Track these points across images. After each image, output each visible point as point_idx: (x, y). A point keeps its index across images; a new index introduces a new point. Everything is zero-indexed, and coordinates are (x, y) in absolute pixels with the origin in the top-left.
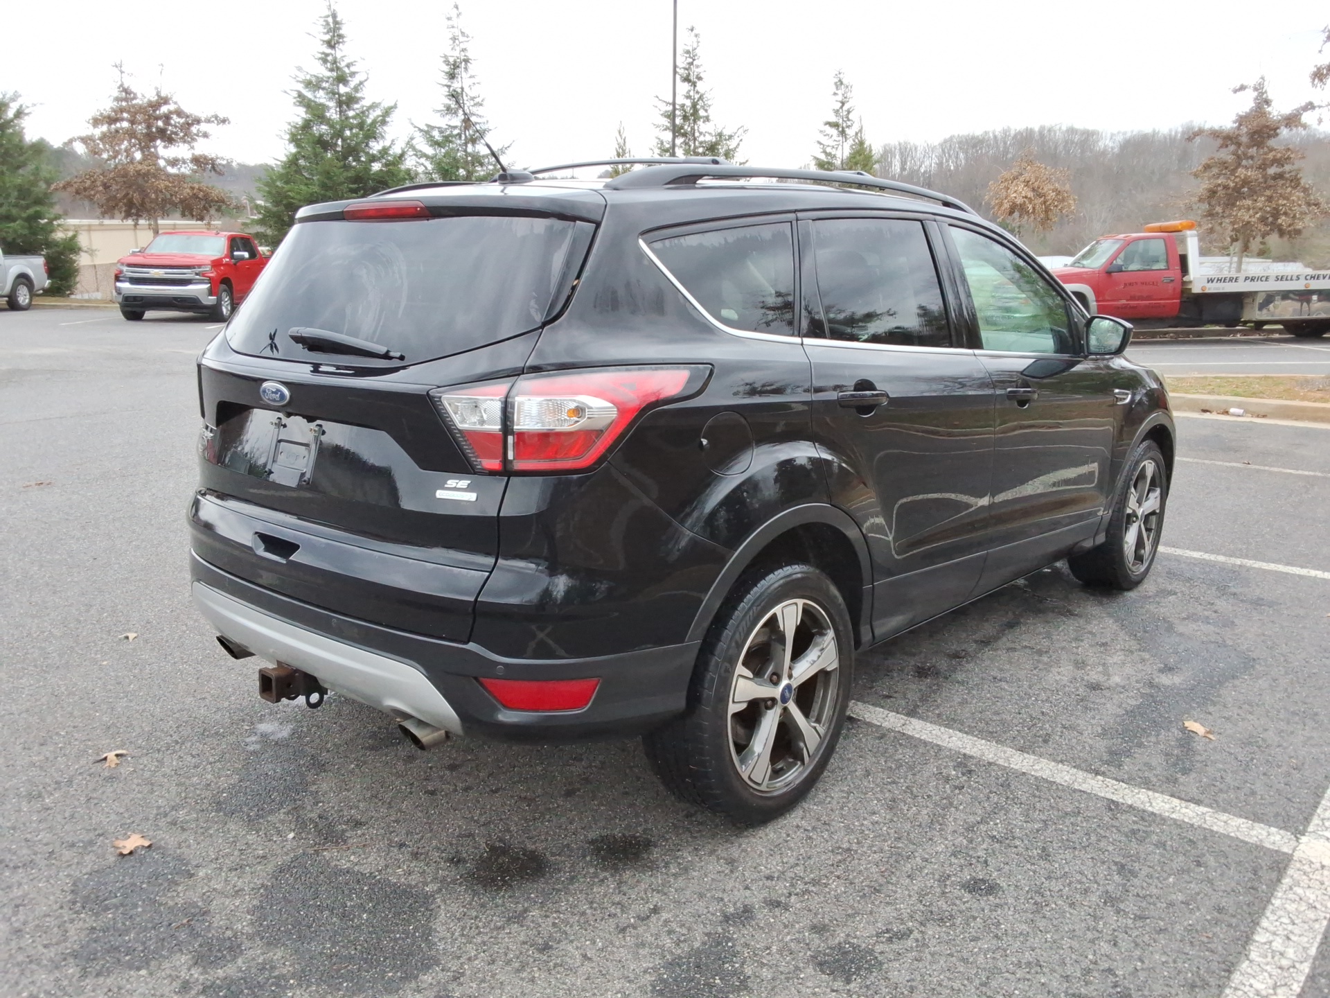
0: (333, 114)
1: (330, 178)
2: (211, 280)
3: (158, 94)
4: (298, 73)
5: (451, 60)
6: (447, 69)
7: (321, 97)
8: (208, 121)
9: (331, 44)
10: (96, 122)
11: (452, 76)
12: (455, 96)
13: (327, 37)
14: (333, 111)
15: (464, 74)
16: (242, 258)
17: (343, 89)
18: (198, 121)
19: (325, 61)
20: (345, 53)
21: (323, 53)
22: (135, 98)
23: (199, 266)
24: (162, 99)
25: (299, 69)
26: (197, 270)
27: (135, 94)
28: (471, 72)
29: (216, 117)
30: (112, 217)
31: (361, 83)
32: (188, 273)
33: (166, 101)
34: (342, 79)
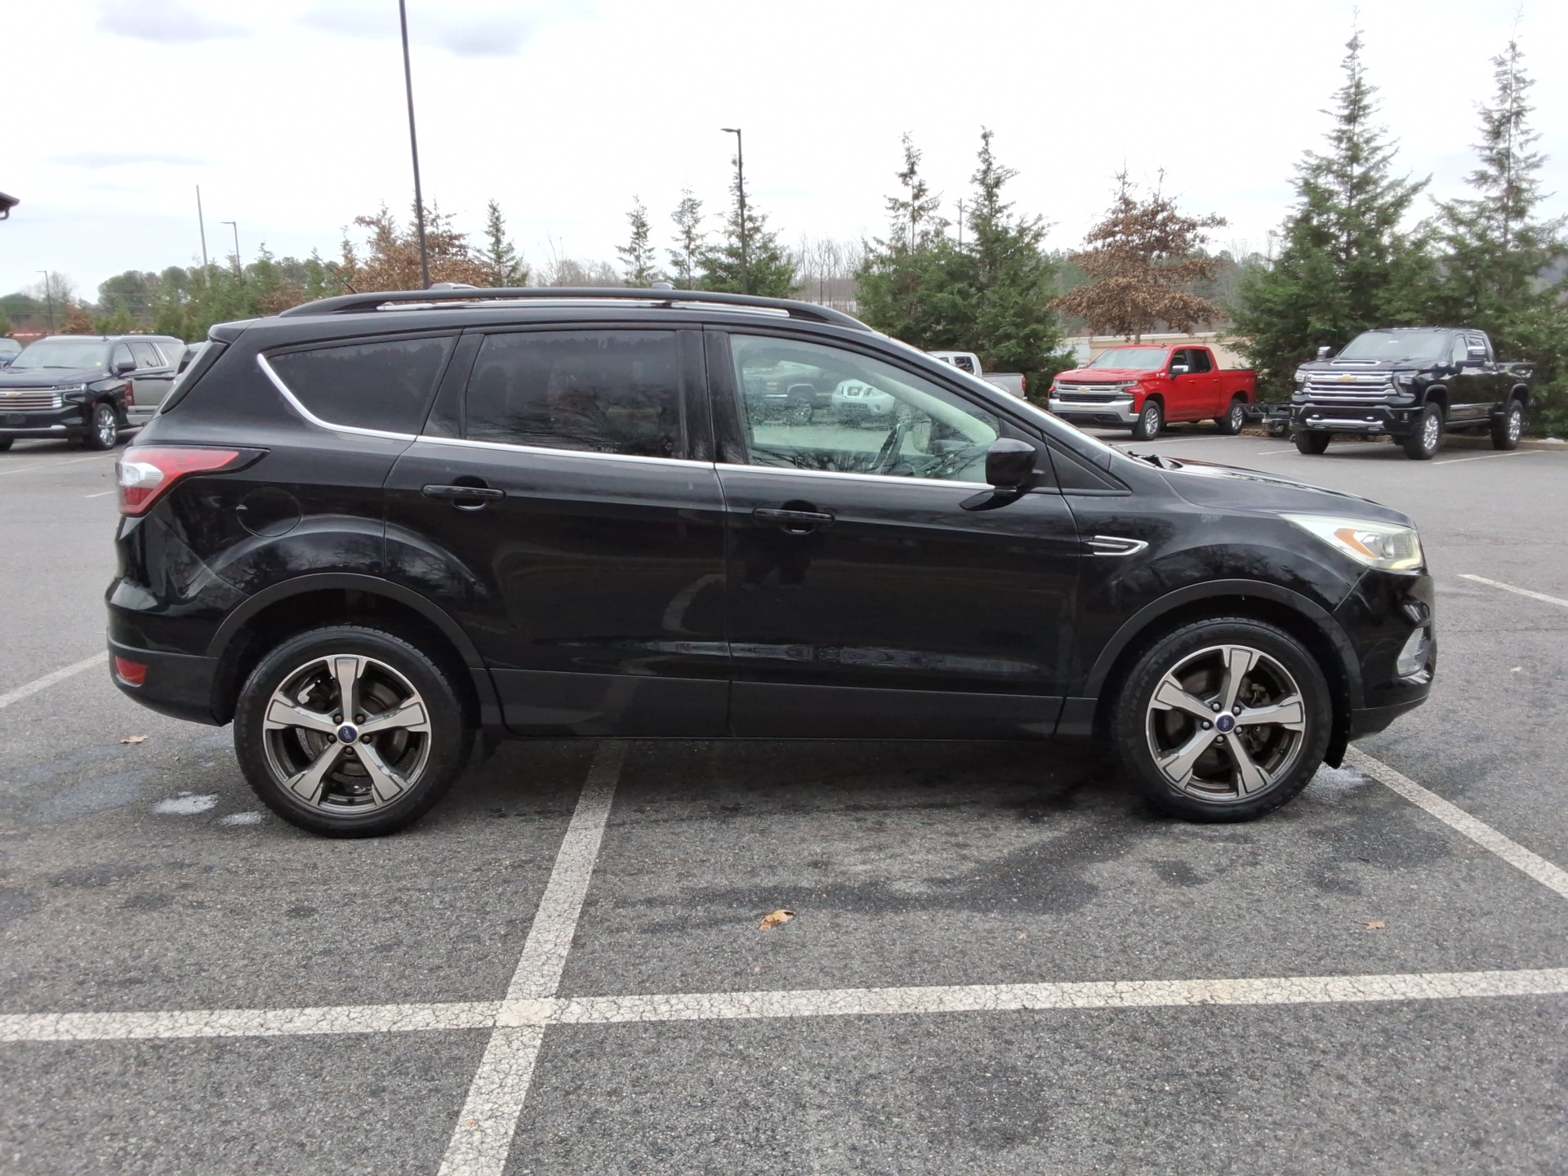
0: (1342, 201)
1: (1316, 277)
2: (1135, 396)
3: (1156, 201)
4: (1307, 159)
5: (1496, 116)
6: (1487, 127)
7: (1327, 182)
8: (1204, 224)
9: (1351, 119)
10: (1092, 238)
11: (1496, 134)
12: (1502, 160)
13: (1346, 112)
14: (1342, 196)
15: (1513, 132)
16: (1180, 372)
17: (1357, 170)
18: (1193, 226)
19: (1339, 139)
20: (1367, 125)
21: (1339, 131)
22: (1135, 208)
23: (1126, 382)
24: (1159, 205)
25: (1308, 153)
26: (1123, 386)
27: (1135, 204)
28: (1523, 127)
29: (1213, 219)
30: (1103, 334)
31: (1384, 159)
32: (1112, 390)
33: (1163, 207)
34: (1354, 159)
